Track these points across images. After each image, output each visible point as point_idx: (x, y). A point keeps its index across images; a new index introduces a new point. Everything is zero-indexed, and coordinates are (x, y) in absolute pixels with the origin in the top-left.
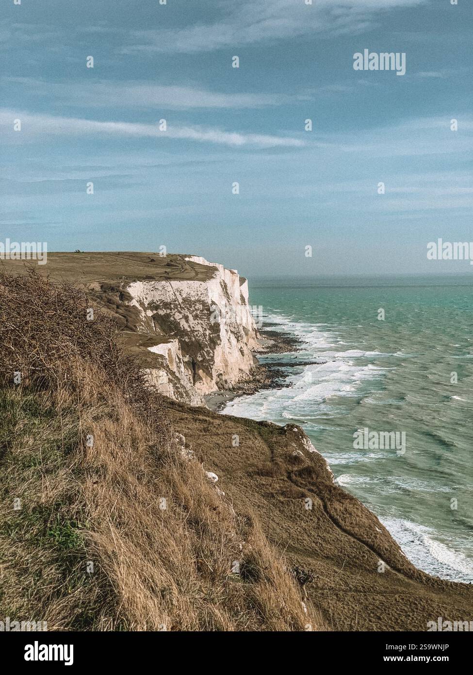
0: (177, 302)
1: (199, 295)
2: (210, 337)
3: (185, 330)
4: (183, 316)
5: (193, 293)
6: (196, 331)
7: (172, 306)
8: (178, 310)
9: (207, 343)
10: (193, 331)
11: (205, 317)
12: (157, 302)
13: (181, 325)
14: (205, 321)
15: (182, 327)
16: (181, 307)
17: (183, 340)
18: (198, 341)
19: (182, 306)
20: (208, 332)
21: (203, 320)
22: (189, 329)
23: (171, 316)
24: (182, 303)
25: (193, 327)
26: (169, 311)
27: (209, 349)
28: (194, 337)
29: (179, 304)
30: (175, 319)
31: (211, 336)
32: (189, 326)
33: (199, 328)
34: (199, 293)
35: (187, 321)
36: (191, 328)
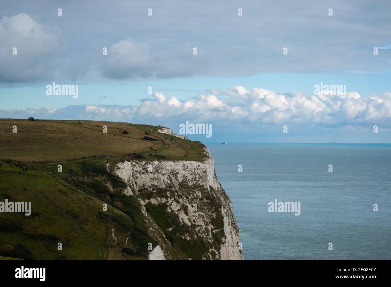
0: (173, 189)
1: (198, 179)
2: (212, 233)
3: (185, 225)
4: (181, 206)
5: (190, 177)
6: (198, 226)
7: (168, 194)
8: (175, 199)
9: (210, 241)
10: (194, 226)
11: (206, 208)
12: (150, 188)
13: (180, 219)
14: (205, 212)
15: (181, 221)
16: (178, 195)
17: (184, 238)
18: (200, 239)
19: (180, 193)
20: (210, 227)
21: (204, 211)
22: (189, 224)
23: (167, 206)
24: (179, 189)
25: (194, 221)
26: (164, 200)
27: (214, 250)
28: (197, 234)
29: (176, 191)
30: (172, 211)
31: (214, 231)
32: (190, 220)
33: (200, 222)
34: (197, 177)
35: (187, 214)
36: (192, 223)
